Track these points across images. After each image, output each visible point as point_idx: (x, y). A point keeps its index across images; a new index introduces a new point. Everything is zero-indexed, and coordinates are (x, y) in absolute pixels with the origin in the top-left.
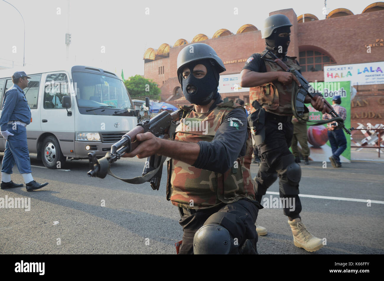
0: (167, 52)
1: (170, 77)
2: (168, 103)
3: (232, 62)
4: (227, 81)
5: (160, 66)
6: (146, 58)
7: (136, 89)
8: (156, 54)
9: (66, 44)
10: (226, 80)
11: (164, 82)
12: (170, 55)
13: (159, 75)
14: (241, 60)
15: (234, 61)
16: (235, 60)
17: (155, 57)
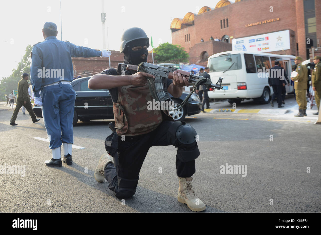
0: (192, 20)
1: (196, 43)
2: (199, 65)
3: (256, 24)
4: (253, 43)
5: (186, 34)
6: (173, 27)
7: (165, 55)
8: (182, 23)
9: (102, 22)
10: (252, 41)
11: (191, 48)
12: (195, 22)
13: (186, 43)
14: (265, 21)
15: (258, 23)
16: (259, 21)
17: (181, 26)
